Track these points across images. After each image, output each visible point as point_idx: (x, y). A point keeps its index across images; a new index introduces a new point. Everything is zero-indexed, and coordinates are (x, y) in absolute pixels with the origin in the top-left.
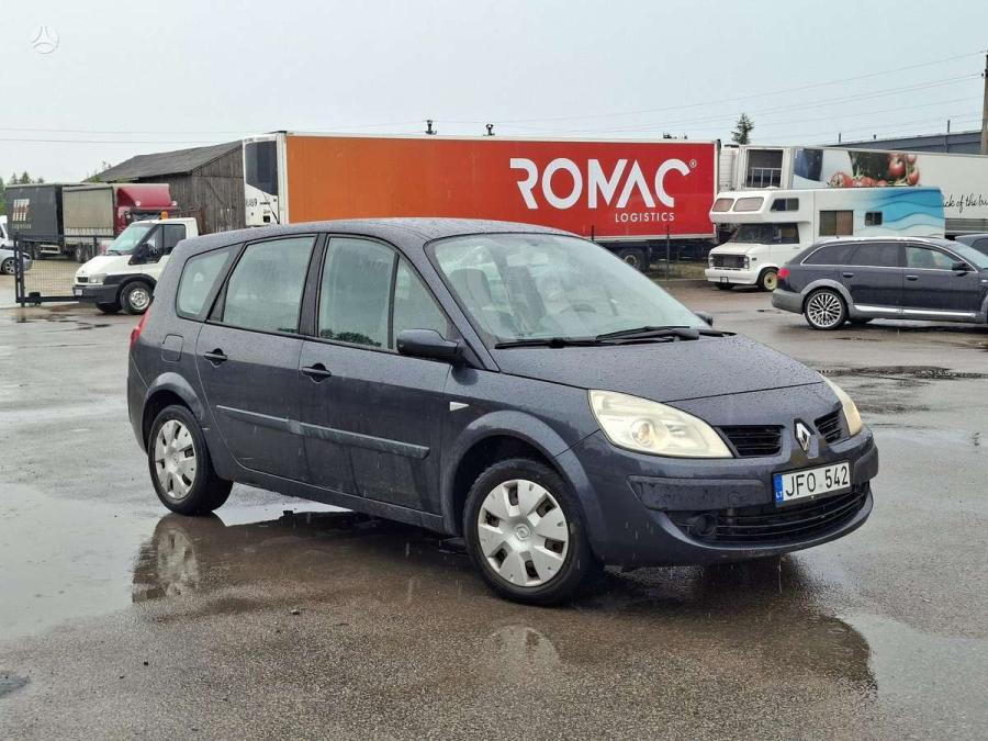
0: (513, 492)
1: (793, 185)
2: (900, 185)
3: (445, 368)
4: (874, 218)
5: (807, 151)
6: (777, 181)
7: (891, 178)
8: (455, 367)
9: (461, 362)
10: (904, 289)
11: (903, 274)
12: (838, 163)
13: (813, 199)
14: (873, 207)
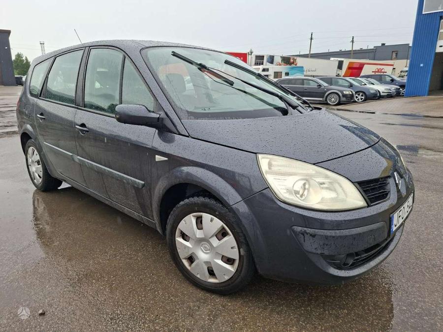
0: (199, 220)
1: (267, 65)
2: (293, 65)
3: (153, 130)
4: (287, 74)
5: (270, 56)
6: (262, 64)
7: (290, 64)
8: (159, 131)
9: (163, 127)
10: (303, 92)
11: (303, 87)
12: (278, 59)
13: (273, 69)
14: (287, 71)
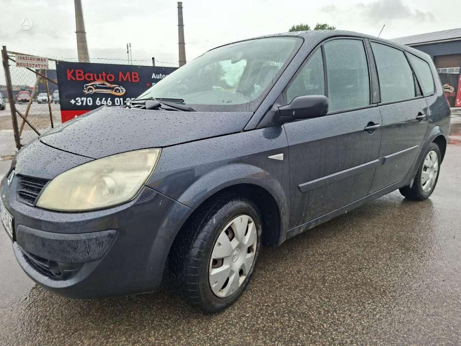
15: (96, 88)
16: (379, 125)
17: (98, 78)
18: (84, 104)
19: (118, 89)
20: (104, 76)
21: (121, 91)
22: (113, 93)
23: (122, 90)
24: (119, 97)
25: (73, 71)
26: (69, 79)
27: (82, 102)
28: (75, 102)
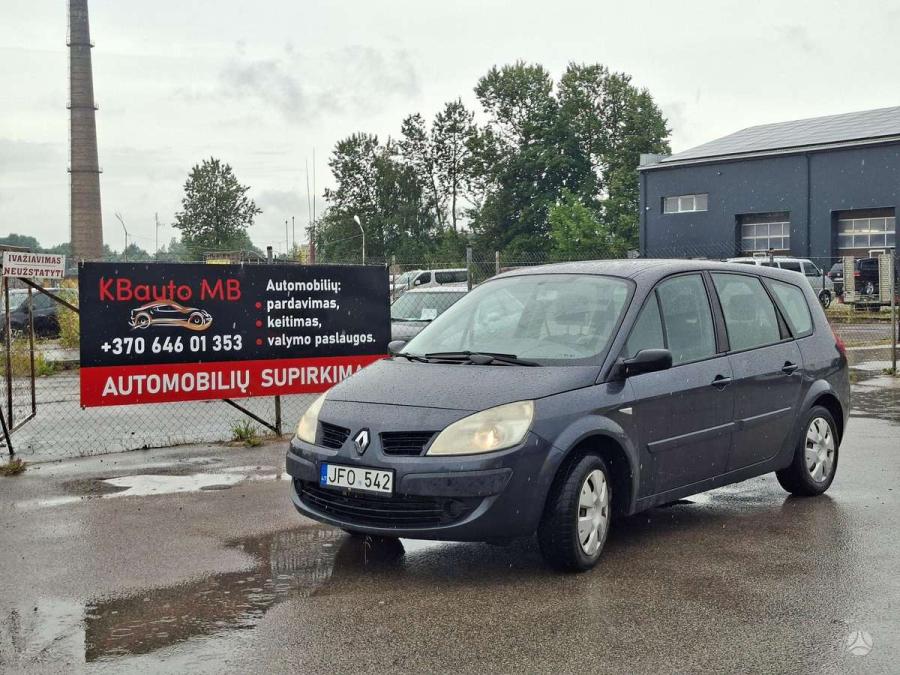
15: (153, 317)
16: (729, 379)
17: (159, 294)
18: (128, 352)
19: (197, 317)
20: (171, 291)
21: (203, 321)
22: (188, 325)
23: (205, 317)
24: (199, 334)
25: (111, 281)
26: (102, 298)
27: (125, 346)
28: (110, 347)
